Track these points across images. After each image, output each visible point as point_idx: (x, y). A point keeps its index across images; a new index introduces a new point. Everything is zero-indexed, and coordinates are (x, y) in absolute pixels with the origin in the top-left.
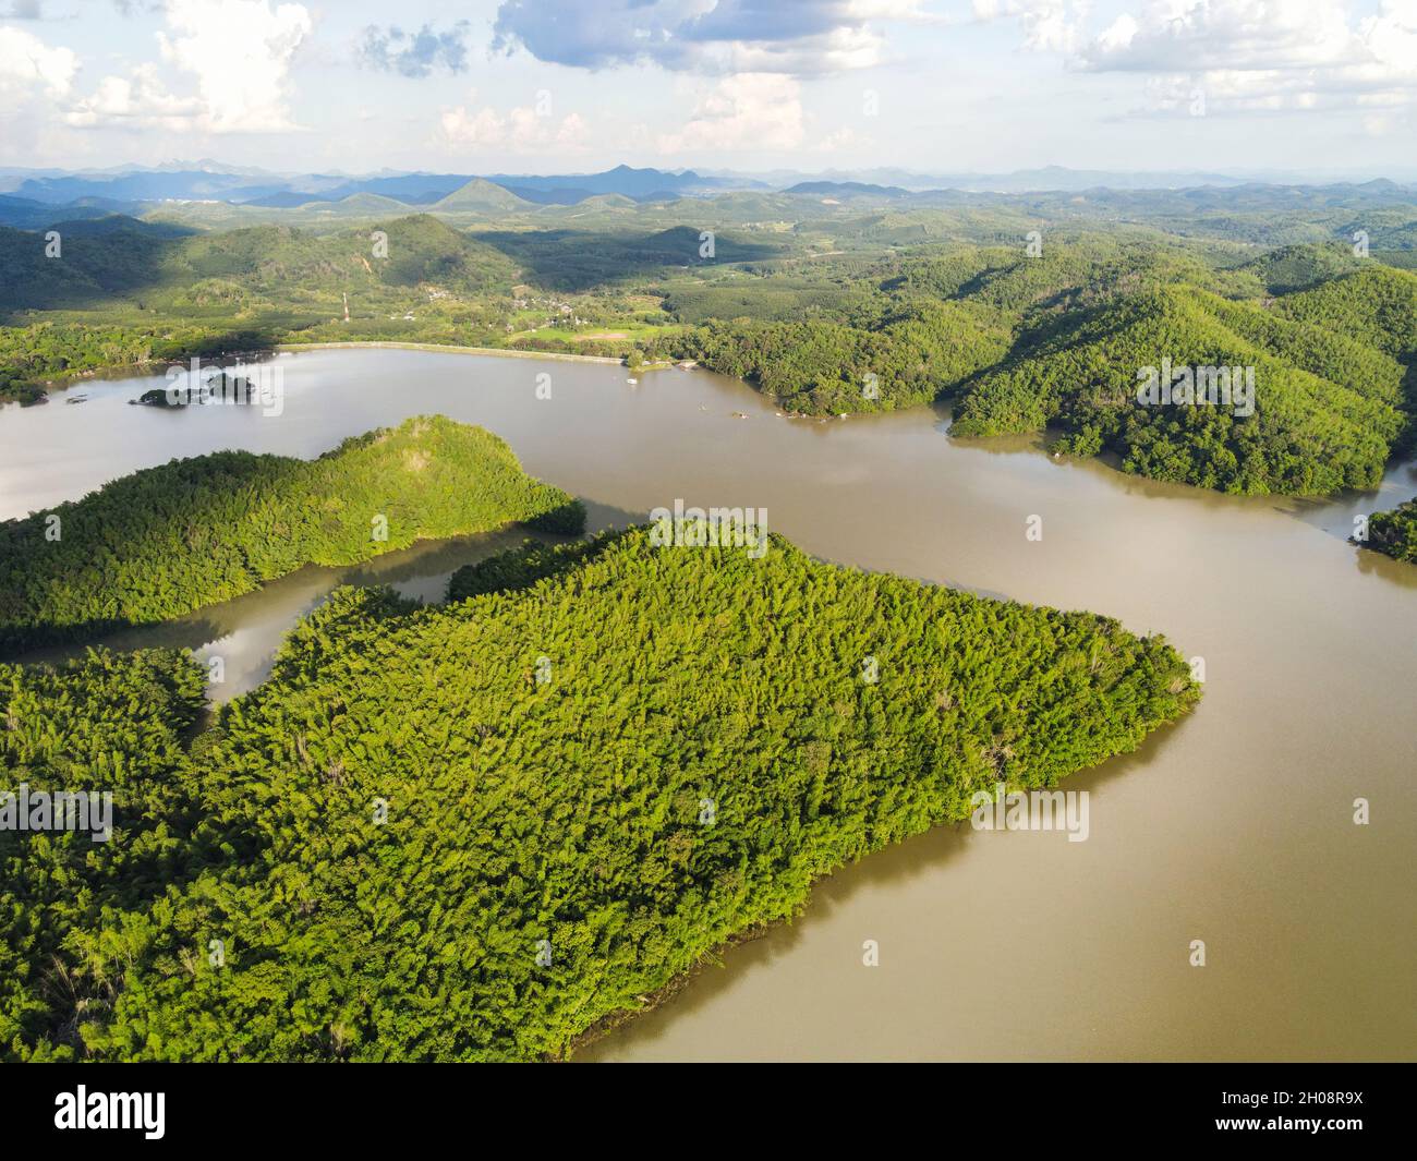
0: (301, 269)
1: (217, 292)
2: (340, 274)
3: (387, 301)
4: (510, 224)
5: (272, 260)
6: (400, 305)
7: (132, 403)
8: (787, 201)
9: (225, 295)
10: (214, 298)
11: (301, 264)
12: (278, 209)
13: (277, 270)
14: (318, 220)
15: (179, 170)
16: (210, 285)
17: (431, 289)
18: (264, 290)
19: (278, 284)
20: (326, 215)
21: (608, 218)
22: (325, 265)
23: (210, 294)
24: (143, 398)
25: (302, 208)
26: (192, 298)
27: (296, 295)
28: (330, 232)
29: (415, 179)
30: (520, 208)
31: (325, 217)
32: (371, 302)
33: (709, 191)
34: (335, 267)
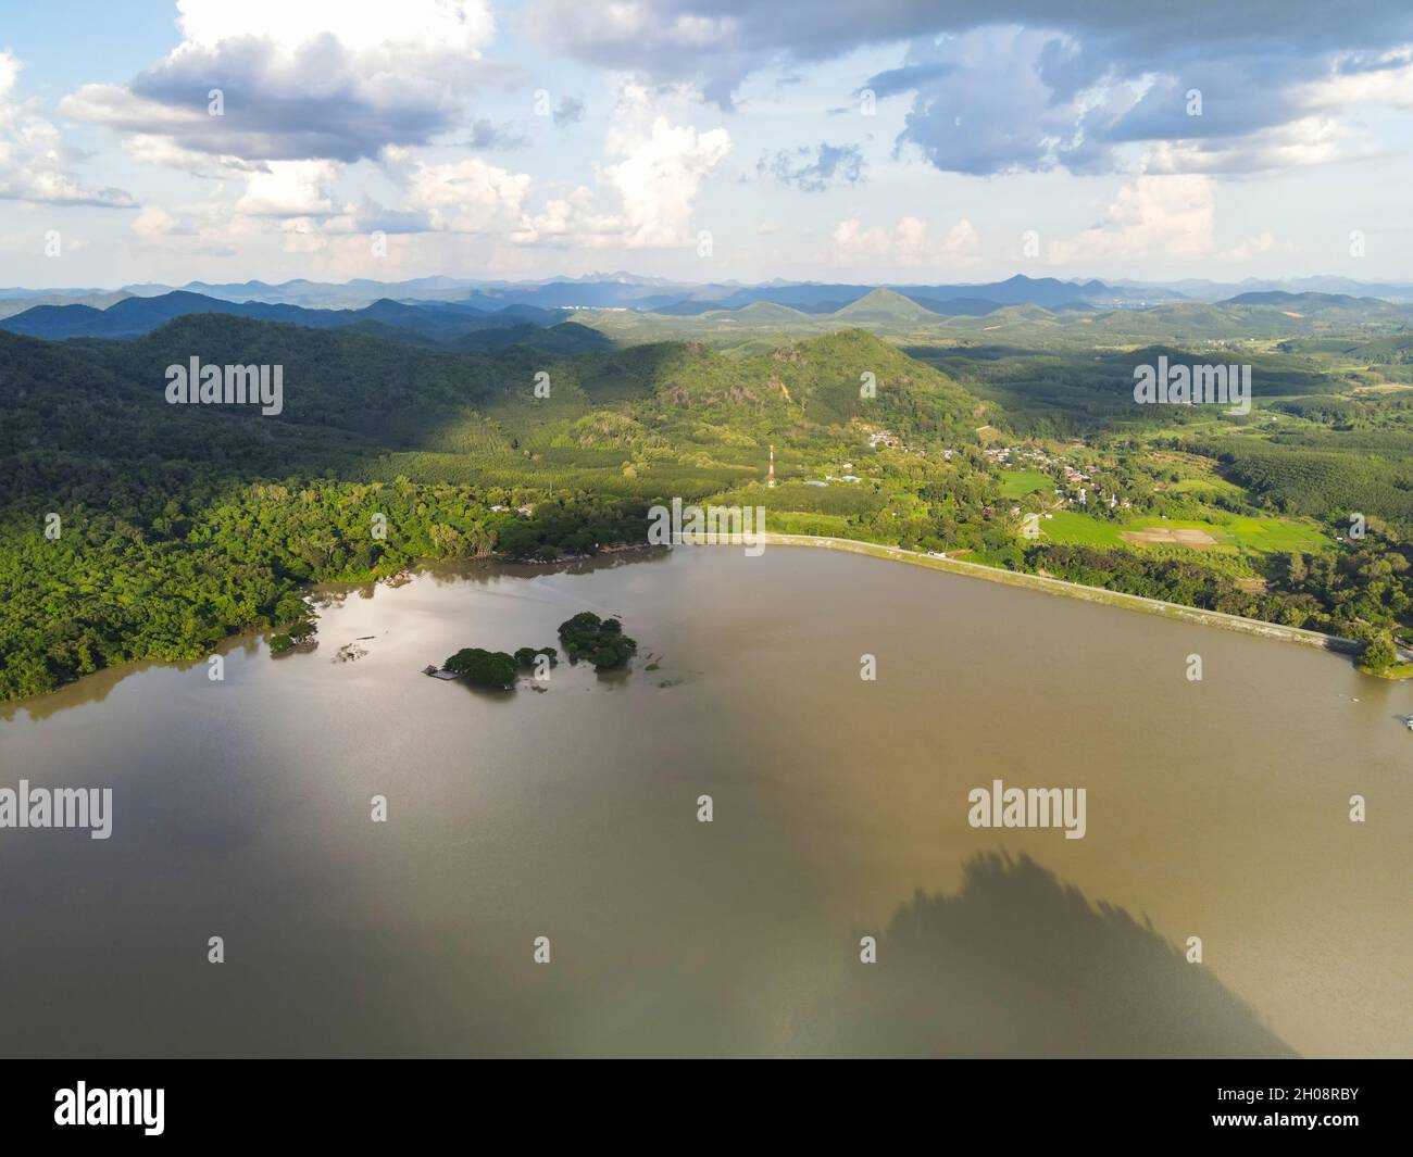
0: (708, 396)
1: (606, 430)
2: (753, 403)
3: (815, 446)
4: (924, 338)
5: (675, 384)
6: (831, 453)
7: (431, 672)
8: (1243, 314)
9: (613, 434)
10: (601, 437)
11: (707, 390)
12: (679, 317)
13: (680, 397)
14: (719, 329)
15: (598, 281)
16: (598, 420)
17: (866, 428)
18: (662, 423)
19: (679, 415)
20: (727, 324)
21: (1033, 332)
22: (736, 392)
23: (597, 432)
24: (451, 665)
25: (702, 316)
26: (575, 436)
27: (699, 433)
28: (735, 345)
29: (806, 289)
30: (924, 319)
31: (726, 326)
32: (793, 446)
33: (1118, 301)
34: (749, 394)
